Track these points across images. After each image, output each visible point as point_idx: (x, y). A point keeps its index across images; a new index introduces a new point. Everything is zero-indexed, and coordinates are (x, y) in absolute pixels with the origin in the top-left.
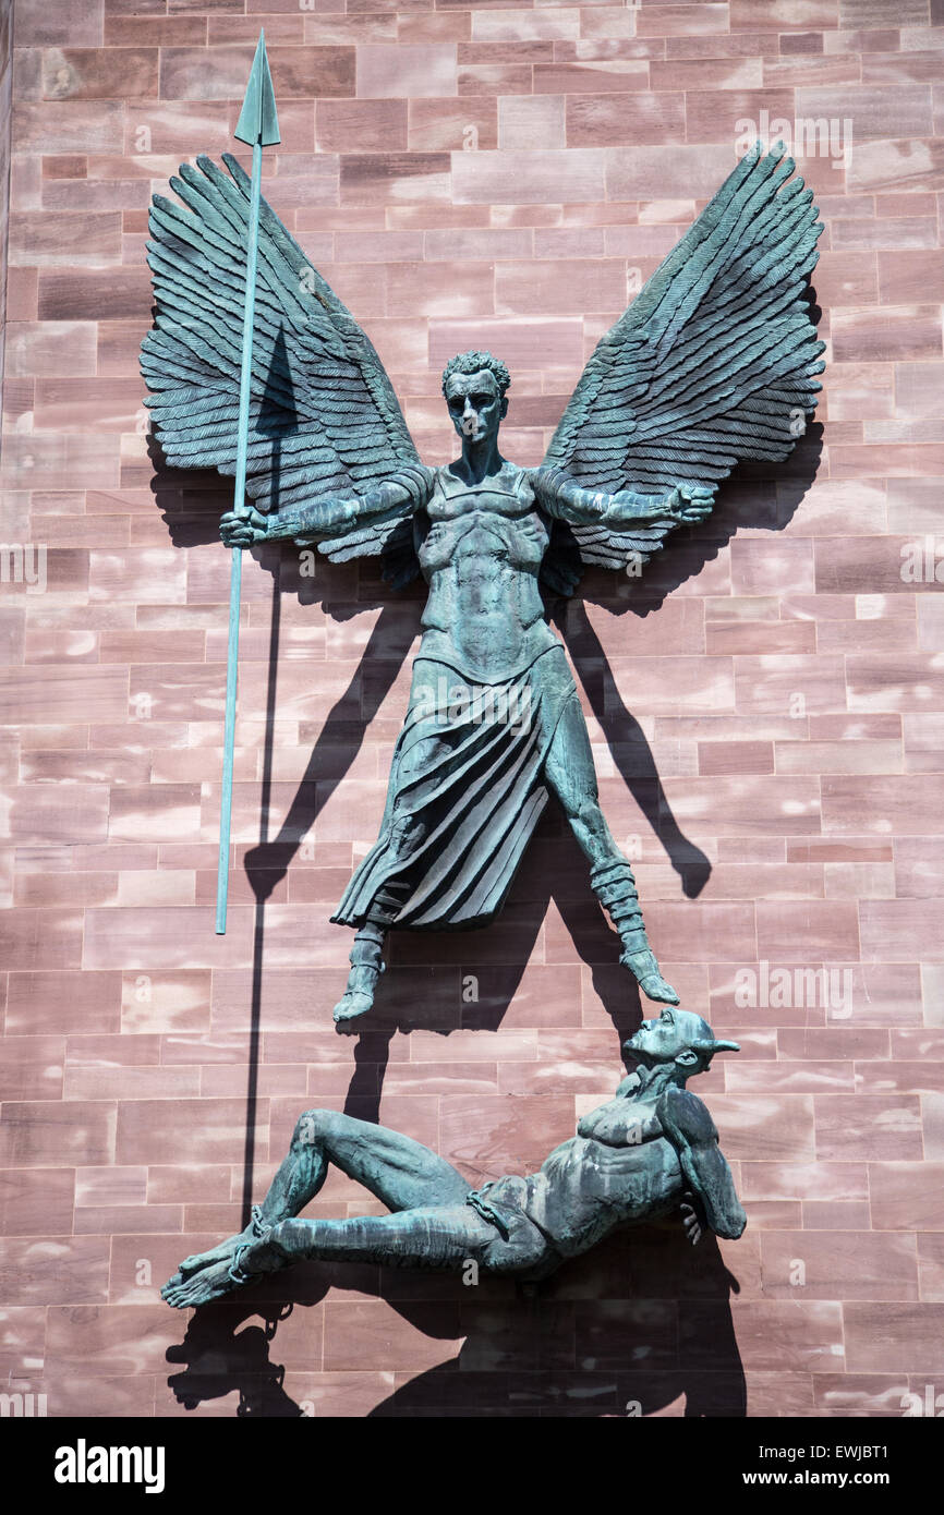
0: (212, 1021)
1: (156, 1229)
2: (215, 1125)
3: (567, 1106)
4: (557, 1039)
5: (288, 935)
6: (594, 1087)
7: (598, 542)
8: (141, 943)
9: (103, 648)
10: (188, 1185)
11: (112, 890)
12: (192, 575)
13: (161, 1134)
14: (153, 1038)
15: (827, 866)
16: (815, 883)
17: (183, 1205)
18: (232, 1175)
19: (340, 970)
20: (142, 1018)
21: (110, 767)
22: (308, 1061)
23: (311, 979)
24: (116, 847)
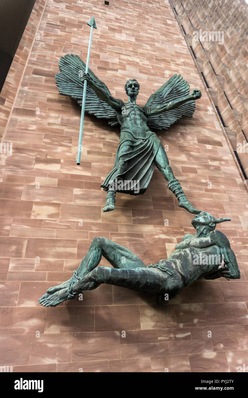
0: (60, 217)
1: (37, 280)
2: (60, 247)
3: (163, 246)
4: (158, 228)
5: (84, 197)
6: (170, 241)
7: (156, 125)
8: (40, 195)
9: (38, 129)
10: (49, 265)
11: (33, 181)
12: (62, 119)
13: (41, 249)
14: (41, 220)
15: (213, 193)
16: (212, 197)
17: (47, 272)
18: (64, 263)
19: (98, 207)
20: (38, 214)
21: (36, 153)
22: (89, 230)
23: (90, 208)
24: (36, 171)
